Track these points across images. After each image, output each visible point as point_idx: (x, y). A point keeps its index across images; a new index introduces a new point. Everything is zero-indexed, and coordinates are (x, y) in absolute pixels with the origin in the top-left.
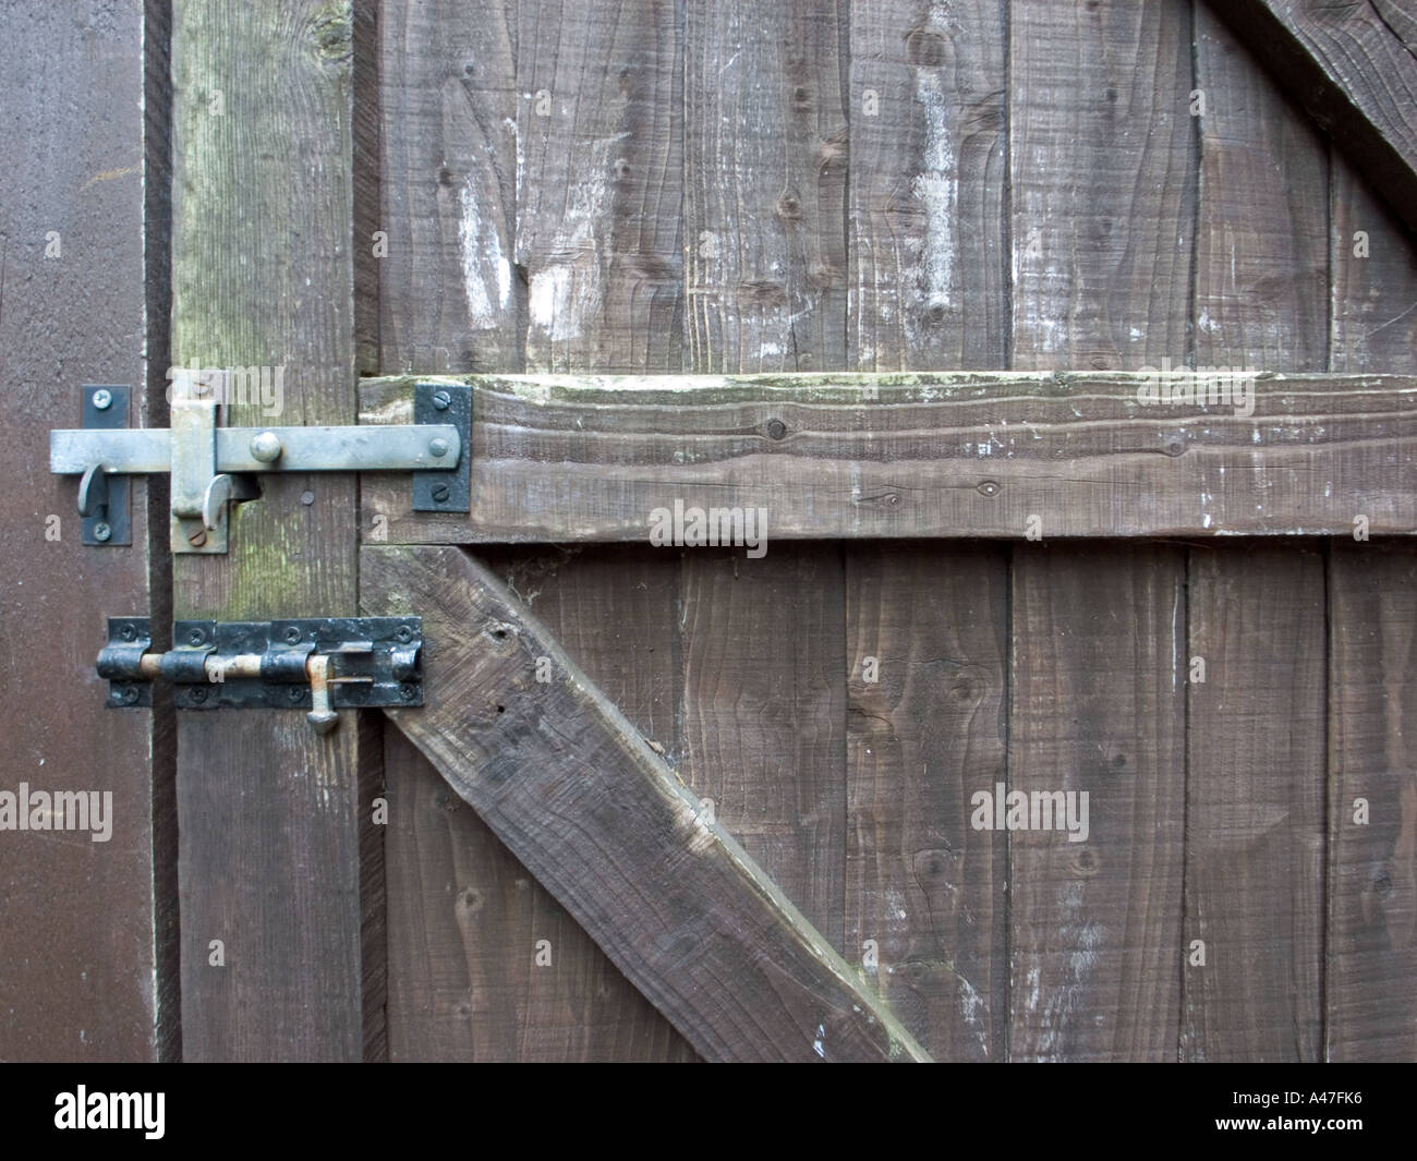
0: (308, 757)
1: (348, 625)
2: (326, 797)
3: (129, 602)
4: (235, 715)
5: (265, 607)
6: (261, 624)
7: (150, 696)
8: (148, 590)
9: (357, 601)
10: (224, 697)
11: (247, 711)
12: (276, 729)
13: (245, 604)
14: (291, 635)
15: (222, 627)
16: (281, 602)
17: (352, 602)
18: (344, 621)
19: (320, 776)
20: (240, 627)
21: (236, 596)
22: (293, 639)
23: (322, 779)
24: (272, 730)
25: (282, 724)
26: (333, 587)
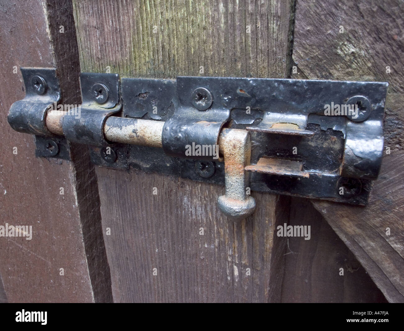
0: (219, 232)
1: (274, 89)
2: (236, 273)
3: (35, 51)
4: (145, 178)
5: (169, 59)
6: (166, 81)
7: (68, 150)
8: (50, 37)
9: (290, 54)
10: (132, 160)
11: (157, 176)
12: (185, 199)
13: (146, 55)
14: (200, 98)
15: (126, 82)
16: (188, 53)
17: (282, 55)
18: (268, 83)
19: (230, 252)
20: (143, 83)
21: (136, 45)
22: (202, 103)
23: (233, 256)
24: (182, 201)
25: (191, 195)
26: (255, 32)
